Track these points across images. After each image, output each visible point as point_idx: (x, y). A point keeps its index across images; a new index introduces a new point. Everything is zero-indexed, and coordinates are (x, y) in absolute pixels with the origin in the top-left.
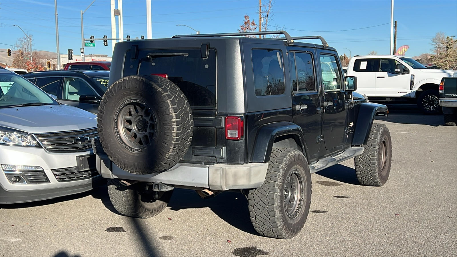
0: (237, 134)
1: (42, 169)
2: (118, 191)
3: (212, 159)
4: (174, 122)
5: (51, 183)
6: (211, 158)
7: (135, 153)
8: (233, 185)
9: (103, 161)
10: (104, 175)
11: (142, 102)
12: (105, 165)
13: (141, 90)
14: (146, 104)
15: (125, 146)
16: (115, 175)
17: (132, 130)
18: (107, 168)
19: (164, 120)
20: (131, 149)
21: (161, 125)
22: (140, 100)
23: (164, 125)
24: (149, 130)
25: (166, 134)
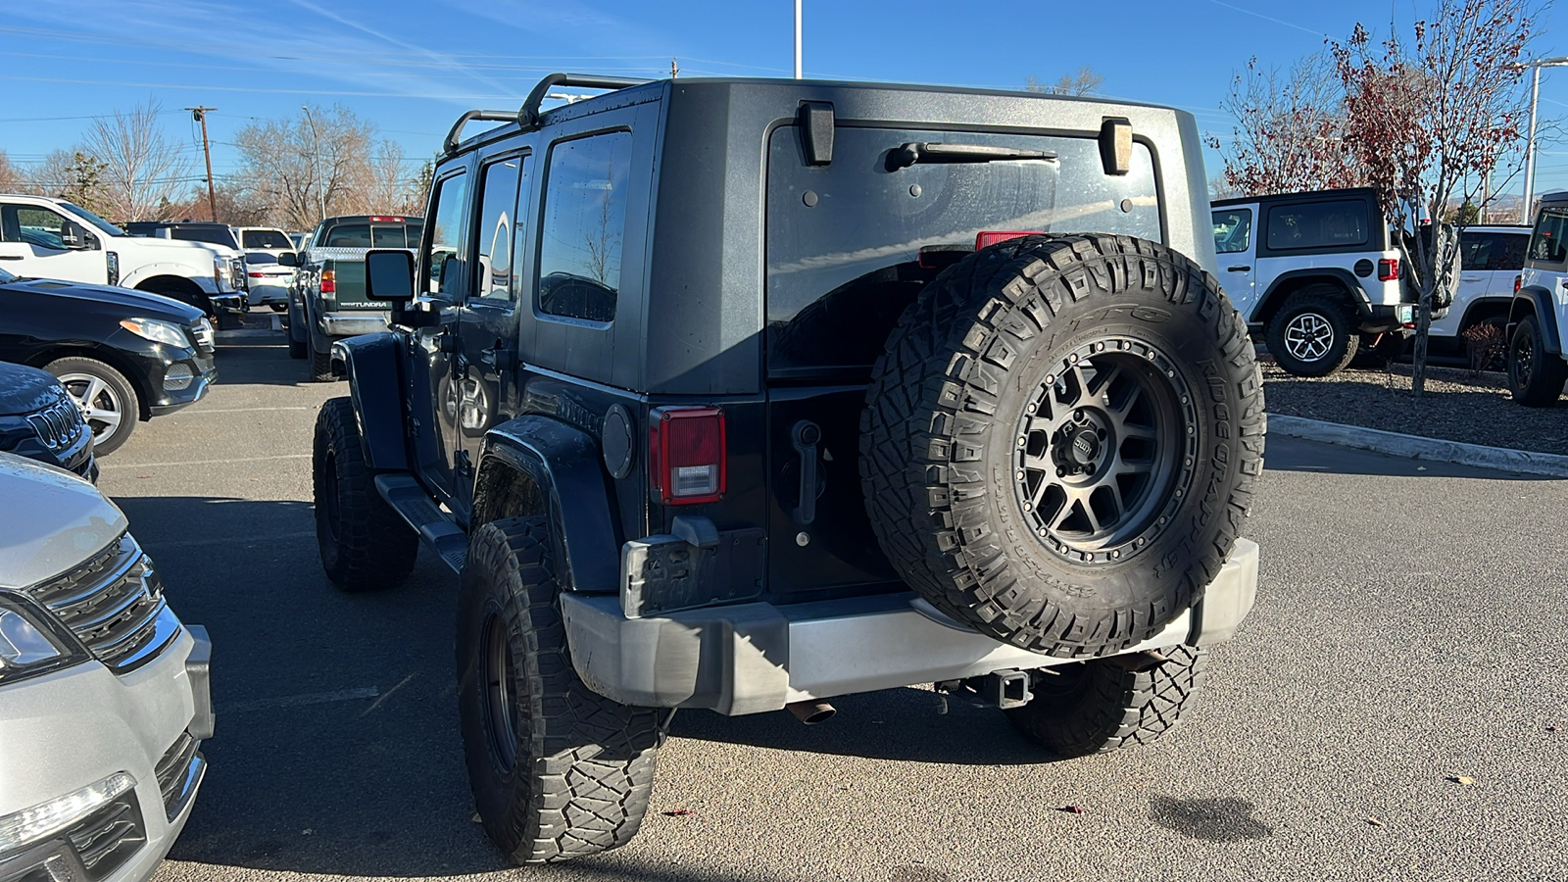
9: (750, 641)
10: (748, 702)
11: (1143, 350)
12: (765, 656)
13: (1168, 297)
14: (1159, 357)
15: (1053, 547)
16: (800, 690)
17: (1044, 472)
18: (772, 666)
19: (1244, 418)
20: (1080, 555)
21: (1228, 438)
22: (1136, 344)
23: (1241, 435)
24: (1117, 466)
25: (1247, 468)
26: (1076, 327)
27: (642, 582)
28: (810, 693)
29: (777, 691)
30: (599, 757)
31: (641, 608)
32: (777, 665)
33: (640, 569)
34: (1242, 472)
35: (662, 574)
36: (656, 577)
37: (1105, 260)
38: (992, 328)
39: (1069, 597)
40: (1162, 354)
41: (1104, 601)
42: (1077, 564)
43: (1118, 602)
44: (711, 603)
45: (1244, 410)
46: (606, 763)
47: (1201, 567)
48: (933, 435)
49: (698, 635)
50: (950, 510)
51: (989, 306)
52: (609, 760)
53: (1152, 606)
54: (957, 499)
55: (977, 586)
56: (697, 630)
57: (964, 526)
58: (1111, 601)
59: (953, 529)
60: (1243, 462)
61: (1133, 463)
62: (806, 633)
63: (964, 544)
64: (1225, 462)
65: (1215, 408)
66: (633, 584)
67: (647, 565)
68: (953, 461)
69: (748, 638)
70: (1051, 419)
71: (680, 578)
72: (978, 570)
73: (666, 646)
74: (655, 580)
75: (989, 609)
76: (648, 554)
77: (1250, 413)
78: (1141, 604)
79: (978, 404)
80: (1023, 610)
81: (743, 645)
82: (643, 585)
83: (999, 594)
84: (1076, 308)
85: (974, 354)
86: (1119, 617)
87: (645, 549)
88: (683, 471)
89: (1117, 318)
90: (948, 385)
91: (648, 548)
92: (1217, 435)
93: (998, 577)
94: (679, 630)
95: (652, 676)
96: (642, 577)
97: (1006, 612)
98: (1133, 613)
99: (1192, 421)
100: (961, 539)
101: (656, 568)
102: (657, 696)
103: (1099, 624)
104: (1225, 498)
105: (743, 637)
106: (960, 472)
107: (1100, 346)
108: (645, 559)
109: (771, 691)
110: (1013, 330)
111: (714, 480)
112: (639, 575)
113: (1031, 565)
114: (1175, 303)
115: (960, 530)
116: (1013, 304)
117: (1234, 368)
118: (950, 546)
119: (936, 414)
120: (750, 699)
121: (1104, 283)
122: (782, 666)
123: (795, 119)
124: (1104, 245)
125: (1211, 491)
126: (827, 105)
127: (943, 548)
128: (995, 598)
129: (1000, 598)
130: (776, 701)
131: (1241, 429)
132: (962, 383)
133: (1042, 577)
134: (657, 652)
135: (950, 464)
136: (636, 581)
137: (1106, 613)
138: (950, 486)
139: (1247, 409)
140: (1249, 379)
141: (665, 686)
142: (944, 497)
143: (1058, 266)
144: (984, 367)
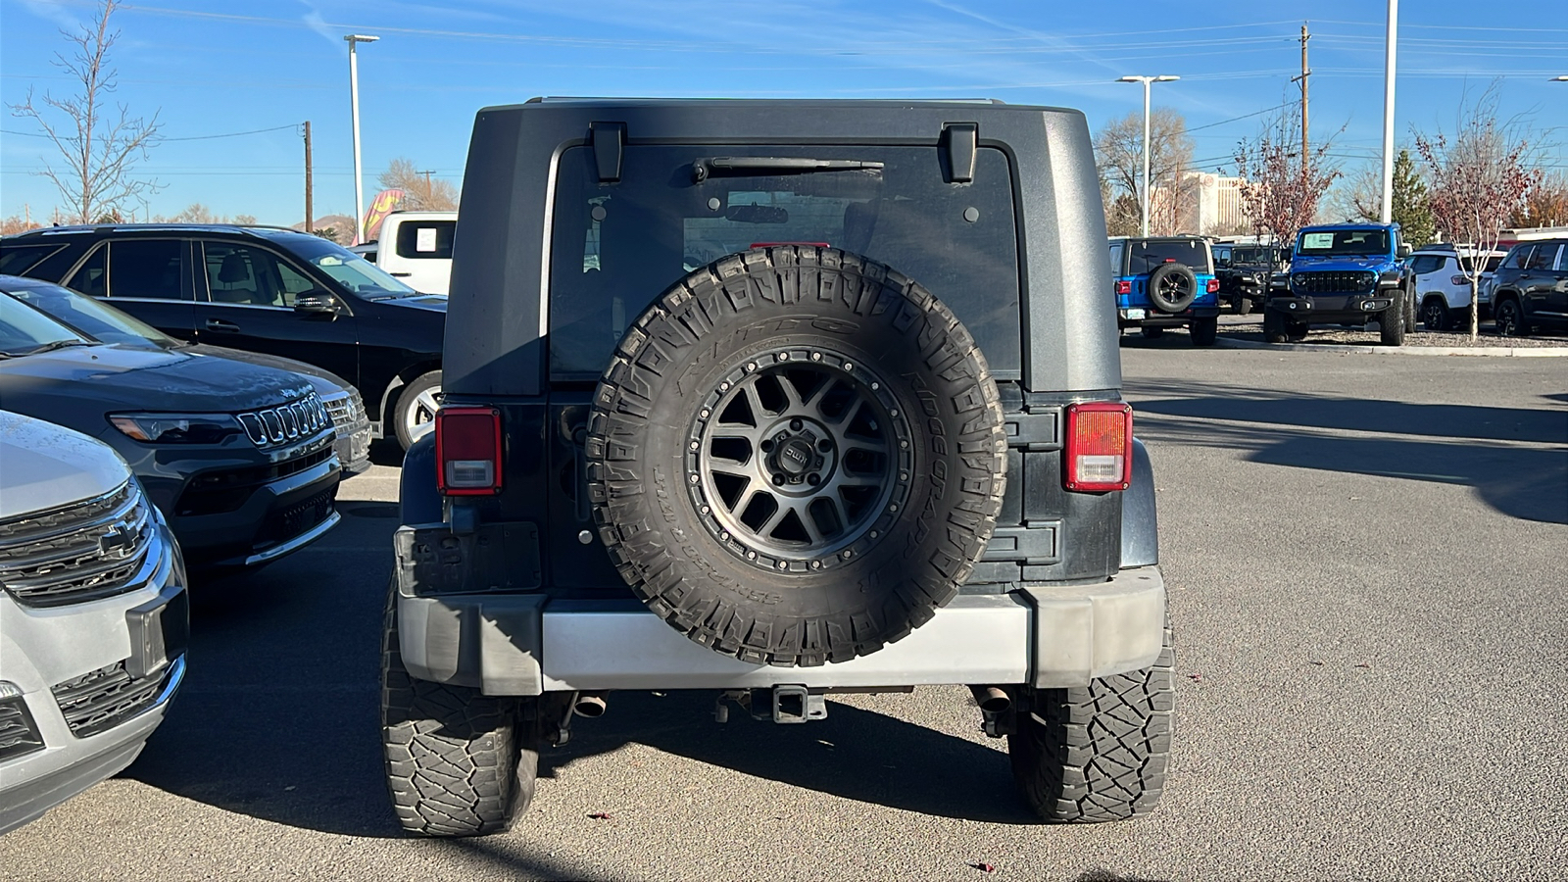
0: (1120, 466)
1: (16, 692)
2: (451, 740)
3: (1002, 572)
4: (999, 437)
5: (50, 748)
6: (999, 567)
7: (798, 578)
8: (1118, 662)
9: (496, 625)
10: (497, 684)
11: (839, 361)
12: (511, 641)
13: (852, 308)
14: (858, 368)
15: (739, 552)
16: (556, 679)
17: (748, 479)
18: (519, 652)
19: (961, 434)
20: (773, 562)
21: (944, 454)
22: (827, 354)
23: (960, 451)
24: (839, 478)
25: (970, 487)
26: (746, 338)
27: (413, 564)
28: (567, 683)
29: (526, 676)
30: (437, 732)
31: (415, 587)
32: (524, 651)
33: (409, 551)
34: (962, 490)
35: (433, 558)
36: (426, 560)
37: (775, 272)
38: (647, 334)
39: (748, 602)
40: (862, 366)
41: (793, 610)
42: (770, 570)
43: (810, 613)
44: (490, 590)
45: (961, 426)
46: (446, 739)
47: (915, 586)
48: (591, 434)
49: (458, 616)
50: (607, 506)
51: (650, 314)
52: (449, 737)
53: (851, 620)
54: (612, 496)
55: (642, 582)
56: (457, 612)
57: (621, 521)
58: (802, 611)
59: (611, 524)
60: (964, 480)
61: (859, 476)
62: (561, 625)
63: (623, 540)
64: (943, 479)
65: (929, 421)
66: (405, 564)
67: (416, 549)
68: (607, 459)
69: (494, 622)
70: (755, 426)
71: (453, 563)
72: (640, 566)
73: (435, 626)
74: (426, 563)
75: (659, 605)
76: (415, 538)
77: (967, 430)
78: (838, 617)
79: (629, 406)
80: (694, 609)
81: (489, 628)
82: (415, 567)
83: (664, 592)
84: (738, 318)
85: (630, 358)
86: (808, 626)
87: (412, 533)
88: (458, 465)
89: (794, 328)
90: (605, 387)
91: (415, 532)
92: (934, 451)
93: (661, 575)
94: (443, 610)
95: (424, 650)
96: (413, 559)
97: (677, 610)
98: (827, 625)
99: (906, 434)
100: (620, 534)
101: (426, 551)
102: (430, 670)
103: (785, 632)
104: (945, 516)
105: (489, 621)
106: (614, 470)
107: (783, 356)
108: (413, 542)
109: (519, 676)
110: (667, 338)
111: (489, 475)
112: (410, 557)
113: (705, 567)
114: (860, 314)
115: (618, 526)
116: (670, 313)
117: (944, 382)
118: (613, 541)
119: (596, 414)
120: (500, 680)
121: (771, 293)
122: (529, 652)
123: (586, 139)
124: (778, 258)
125: (928, 507)
126: (612, 125)
127: (607, 543)
128: (662, 595)
129: (665, 595)
130: (526, 687)
131: (959, 446)
132: (616, 386)
133: (717, 579)
134: (427, 629)
135: (605, 462)
136: (407, 562)
137: (794, 621)
138: (606, 482)
139: (964, 425)
140: (966, 393)
141: (435, 662)
142: (602, 494)
143: (723, 276)
144: (637, 372)
